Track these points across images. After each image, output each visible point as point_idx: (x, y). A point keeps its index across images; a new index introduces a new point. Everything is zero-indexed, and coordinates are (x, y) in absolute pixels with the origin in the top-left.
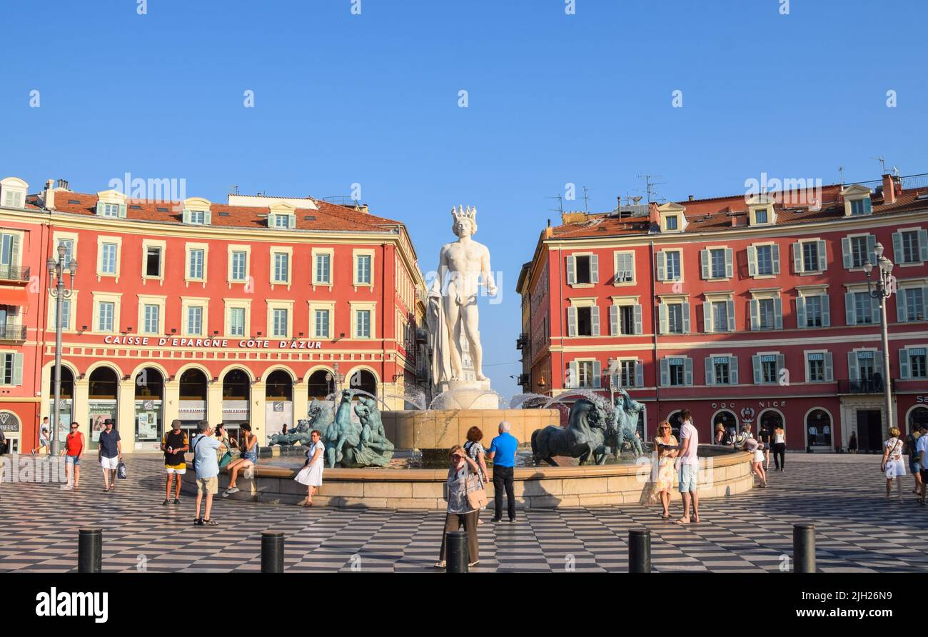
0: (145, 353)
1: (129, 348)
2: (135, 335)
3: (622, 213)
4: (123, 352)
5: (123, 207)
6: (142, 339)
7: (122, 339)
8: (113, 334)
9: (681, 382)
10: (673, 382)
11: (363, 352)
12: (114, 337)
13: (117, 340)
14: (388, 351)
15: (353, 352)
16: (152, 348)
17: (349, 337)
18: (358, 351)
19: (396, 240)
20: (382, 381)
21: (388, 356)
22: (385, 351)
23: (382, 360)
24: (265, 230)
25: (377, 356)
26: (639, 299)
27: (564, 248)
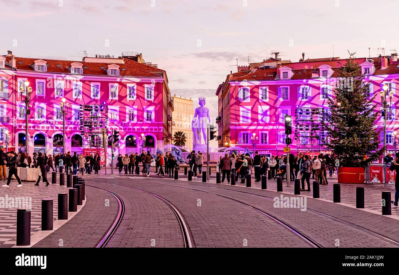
0: (57, 128)
2: (52, 120)
3: (265, 67)
4: (48, 127)
5: (45, 67)
6: (55, 122)
7: (47, 122)
10: (284, 142)
11: (149, 128)
12: (44, 122)
14: (160, 127)
15: (145, 127)
16: (59, 126)
17: (143, 121)
18: (147, 127)
19: (163, 81)
20: (158, 140)
21: (160, 129)
22: (159, 127)
23: (157, 131)
24: (106, 76)
25: (156, 129)
26: (270, 107)
27: (237, 85)
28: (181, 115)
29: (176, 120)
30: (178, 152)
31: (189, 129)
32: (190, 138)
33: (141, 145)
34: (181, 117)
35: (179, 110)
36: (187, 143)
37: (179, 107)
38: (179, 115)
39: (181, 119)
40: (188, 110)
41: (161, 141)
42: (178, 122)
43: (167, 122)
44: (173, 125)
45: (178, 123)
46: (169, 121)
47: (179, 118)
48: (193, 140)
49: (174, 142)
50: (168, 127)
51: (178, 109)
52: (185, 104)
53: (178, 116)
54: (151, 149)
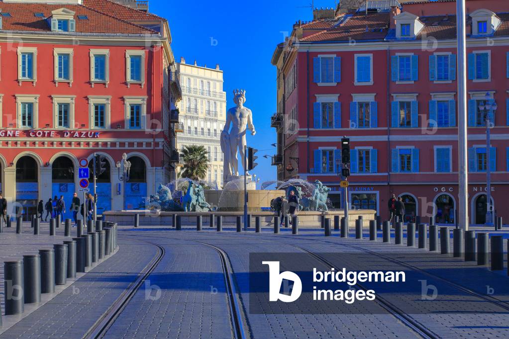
3: (368, 10)
9: (409, 169)
10: (403, 169)
11: (136, 140)
14: (157, 140)
15: (127, 140)
17: (123, 127)
18: (131, 140)
20: (152, 166)
21: (157, 144)
22: (154, 140)
23: (152, 148)
24: (48, 34)
25: (148, 144)
26: (375, 96)
27: (311, 50)
28: (196, 105)
29: (186, 117)
30: (198, 190)
31: (215, 138)
32: (216, 160)
33: (121, 178)
34: (196, 109)
35: (192, 94)
36: (210, 171)
37: (192, 86)
38: (193, 106)
39: (195, 115)
40: (211, 93)
41: (159, 168)
42: (189, 121)
43: (170, 125)
44: (182, 132)
45: (189, 124)
46: (172, 124)
47: (193, 114)
48: (222, 163)
49: (182, 168)
50: (170, 136)
51: (190, 92)
52: (204, 81)
53: (189, 108)
54: (138, 185)
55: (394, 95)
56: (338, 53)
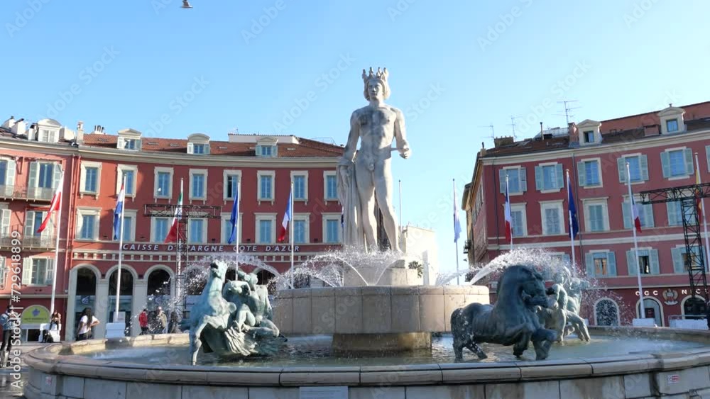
0: (156, 257)
1: (142, 253)
2: (147, 243)
4: (137, 257)
5: (139, 142)
6: (153, 246)
7: (136, 246)
8: (129, 242)
9: (605, 273)
12: (130, 245)
13: (133, 247)
16: (160, 254)
17: (322, 241)
24: (251, 158)
26: (563, 202)
27: (496, 163)
55: (583, 200)
56: (522, 164)
